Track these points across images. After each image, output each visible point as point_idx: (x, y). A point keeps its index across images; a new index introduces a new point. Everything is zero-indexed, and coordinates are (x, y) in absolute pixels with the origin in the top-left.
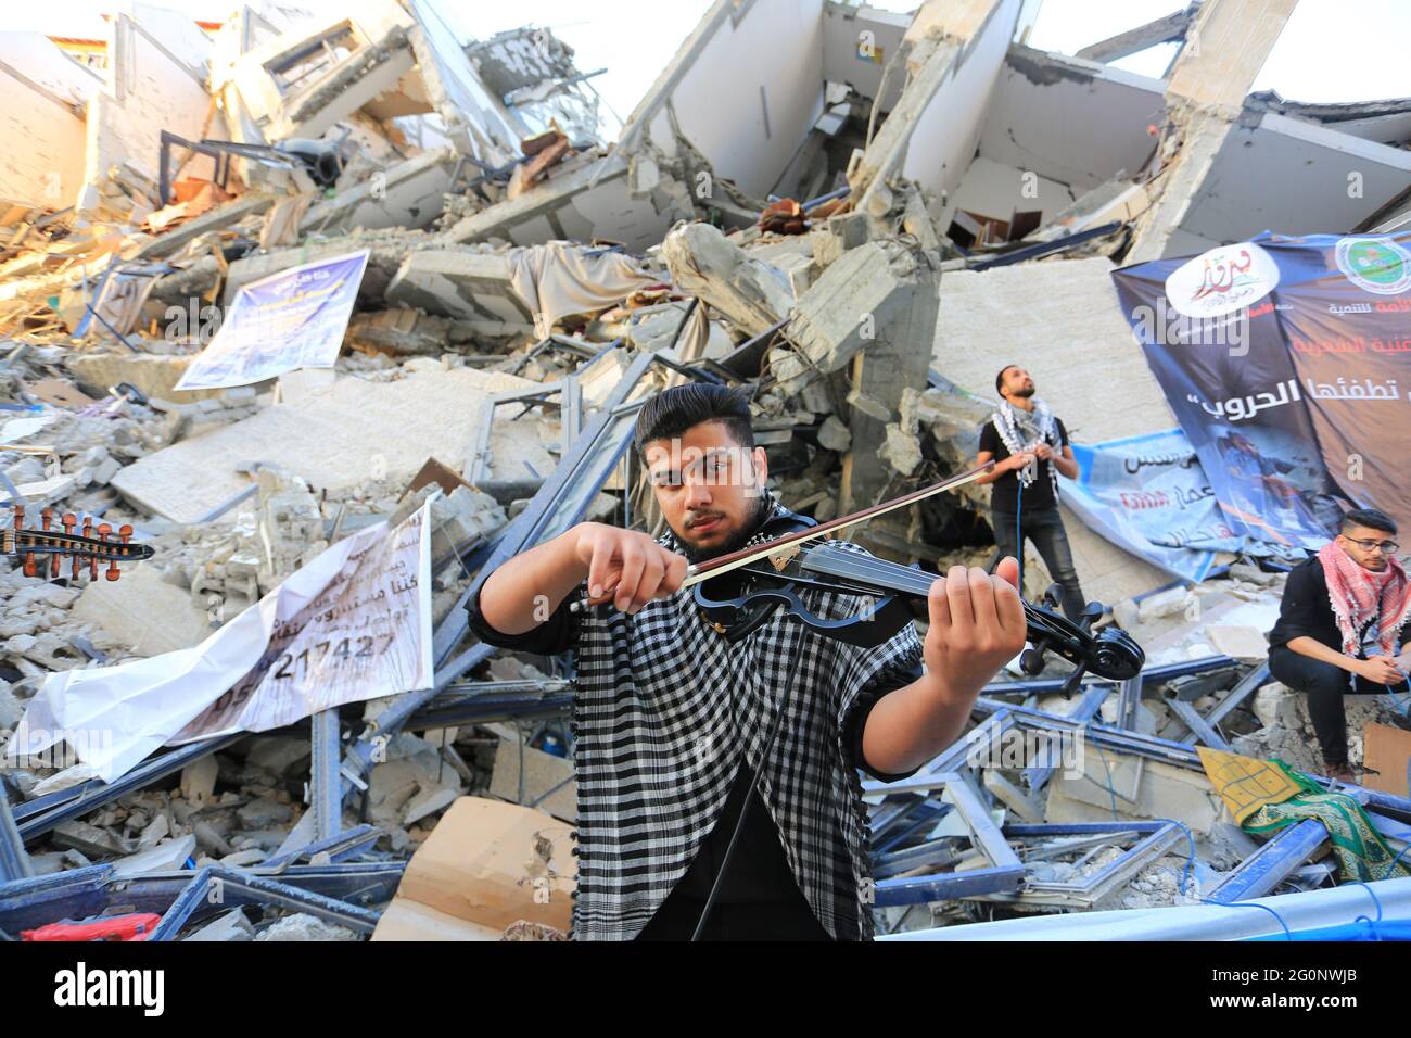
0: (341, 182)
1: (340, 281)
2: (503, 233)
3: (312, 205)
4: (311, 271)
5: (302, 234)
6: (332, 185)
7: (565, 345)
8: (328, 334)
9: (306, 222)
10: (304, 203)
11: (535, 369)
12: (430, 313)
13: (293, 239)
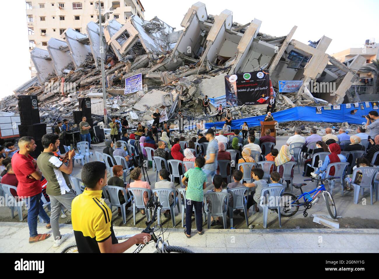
0: (135, 62)
1: (139, 78)
2: (158, 70)
3: (131, 65)
4: (135, 76)
5: (131, 70)
6: (133, 62)
7: (169, 87)
8: (140, 85)
9: (131, 68)
10: (130, 65)
11: (166, 91)
12: (149, 79)
13: (130, 71)
